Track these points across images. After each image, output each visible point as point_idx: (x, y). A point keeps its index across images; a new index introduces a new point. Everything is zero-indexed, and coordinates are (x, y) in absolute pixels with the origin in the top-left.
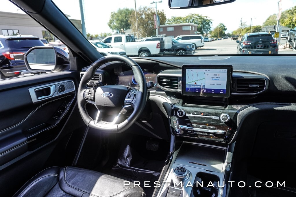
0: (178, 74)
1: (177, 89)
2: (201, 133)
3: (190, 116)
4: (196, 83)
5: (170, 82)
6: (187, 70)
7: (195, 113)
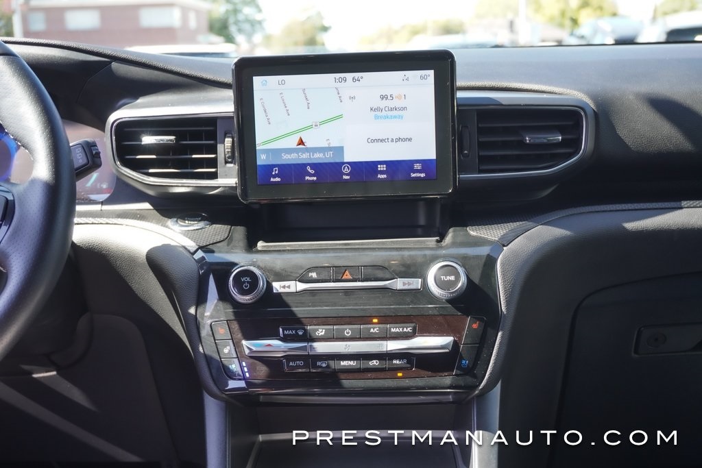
0: (221, 104)
1: (214, 176)
2: (351, 363)
3: (292, 290)
4: (301, 142)
6: (257, 80)
7: (314, 275)
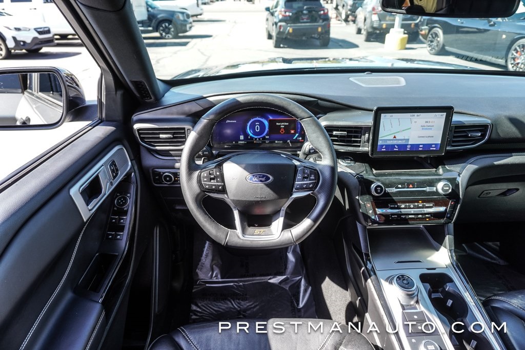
0: (367, 120)
1: (359, 146)
2: (413, 216)
3: (392, 191)
4: (395, 137)
5: (348, 136)
6: (383, 115)
7: (400, 186)
